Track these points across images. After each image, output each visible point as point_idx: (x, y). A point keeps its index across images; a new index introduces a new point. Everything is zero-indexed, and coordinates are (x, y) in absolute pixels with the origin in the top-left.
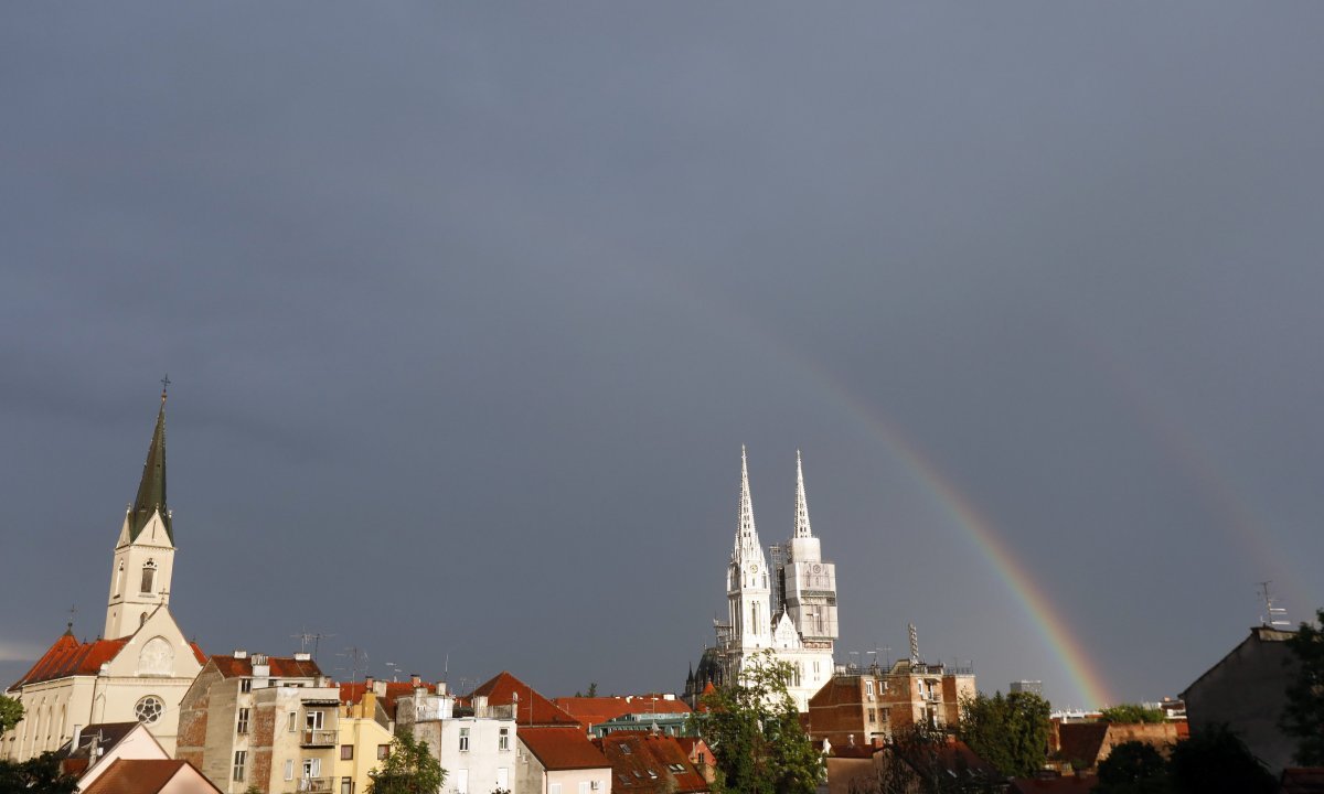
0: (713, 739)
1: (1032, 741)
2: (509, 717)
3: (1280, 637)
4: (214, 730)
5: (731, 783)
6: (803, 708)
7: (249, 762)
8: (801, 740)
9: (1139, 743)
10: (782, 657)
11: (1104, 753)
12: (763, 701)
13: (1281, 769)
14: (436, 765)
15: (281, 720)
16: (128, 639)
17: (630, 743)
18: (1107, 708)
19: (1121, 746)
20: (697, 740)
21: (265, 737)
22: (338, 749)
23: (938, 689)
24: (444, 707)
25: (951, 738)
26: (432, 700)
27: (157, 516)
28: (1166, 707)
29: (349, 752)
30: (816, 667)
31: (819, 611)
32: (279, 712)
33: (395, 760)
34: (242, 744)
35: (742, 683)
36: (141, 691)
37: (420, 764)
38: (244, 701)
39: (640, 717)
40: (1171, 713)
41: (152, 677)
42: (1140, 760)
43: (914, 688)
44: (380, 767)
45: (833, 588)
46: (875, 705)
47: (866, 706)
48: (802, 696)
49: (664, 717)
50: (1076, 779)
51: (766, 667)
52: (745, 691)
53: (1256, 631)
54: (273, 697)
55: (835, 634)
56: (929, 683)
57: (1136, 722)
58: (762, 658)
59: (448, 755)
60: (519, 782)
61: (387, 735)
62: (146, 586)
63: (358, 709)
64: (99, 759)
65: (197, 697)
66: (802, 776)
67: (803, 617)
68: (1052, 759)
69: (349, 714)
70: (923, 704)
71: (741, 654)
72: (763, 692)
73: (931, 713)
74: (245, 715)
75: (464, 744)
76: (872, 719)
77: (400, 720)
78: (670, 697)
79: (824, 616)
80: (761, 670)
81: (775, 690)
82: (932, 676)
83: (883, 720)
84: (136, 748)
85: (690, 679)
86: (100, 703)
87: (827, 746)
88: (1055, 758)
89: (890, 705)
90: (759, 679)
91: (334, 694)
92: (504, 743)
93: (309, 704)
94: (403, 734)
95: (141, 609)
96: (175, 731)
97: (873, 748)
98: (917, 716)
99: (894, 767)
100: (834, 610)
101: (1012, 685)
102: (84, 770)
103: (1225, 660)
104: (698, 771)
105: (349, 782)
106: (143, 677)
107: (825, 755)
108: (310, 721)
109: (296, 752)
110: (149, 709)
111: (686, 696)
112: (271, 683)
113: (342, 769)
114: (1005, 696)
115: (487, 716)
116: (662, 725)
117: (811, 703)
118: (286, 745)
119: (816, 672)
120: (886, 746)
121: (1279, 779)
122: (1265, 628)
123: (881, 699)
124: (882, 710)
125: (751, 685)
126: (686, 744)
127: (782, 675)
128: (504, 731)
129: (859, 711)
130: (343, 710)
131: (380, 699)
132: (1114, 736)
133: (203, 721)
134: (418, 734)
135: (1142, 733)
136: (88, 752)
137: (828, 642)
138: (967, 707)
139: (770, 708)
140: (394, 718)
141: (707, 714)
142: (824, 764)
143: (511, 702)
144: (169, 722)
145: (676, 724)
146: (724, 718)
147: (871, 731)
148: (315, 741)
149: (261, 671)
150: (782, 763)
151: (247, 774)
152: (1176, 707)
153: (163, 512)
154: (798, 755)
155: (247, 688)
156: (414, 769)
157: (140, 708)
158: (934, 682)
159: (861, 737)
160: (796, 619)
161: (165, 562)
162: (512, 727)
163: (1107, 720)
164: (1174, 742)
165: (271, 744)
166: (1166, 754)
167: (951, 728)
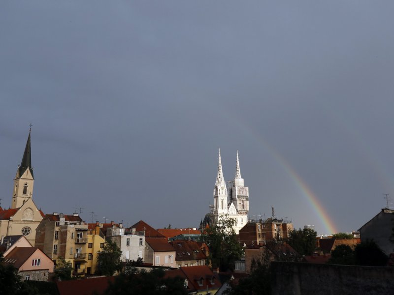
0: (208, 243)
1: (311, 244)
2: (143, 234)
3: (391, 212)
4: (47, 238)
5: (214, 256)
6: (237, 233)
7: (58, 248)
8: (237, 243)
9: (345, 245)
10: (231, 217)
11: (333, 248)
12: (225, 231)
13: (390, 253)
14: (119, 250)
15: (69, 235)
16: (19, 208)
17: (181, 243)
18: (335, 234)
19: (339, 246)
20: (203, 242)
21: (64, 241)
22: (87, 245)
23: (281, 227)
24: (121, 232)
25: (285, 243)
26: (118, 229)
27: (28, 169)
28: (353, 234)
29: (91, 245)
30: (242, 220)
31: (243, 201)
32: (68, 233)
33: (106, 248)
34: (56, 243)
35: (218, 225)
36: (24, 225)
37: (114, 249)
38: (57, 229)
39: (185, 235)
40: (355, 236)
41: (27, 221)
42: (345, 251)
43: (273, 227)
44: (101, 250)
45: (248, 195)
46: (260, 232)
47: (258, 232)
48: (237, 229)
49: (193, 235)
50: (324, 256)
51: (226, 220)
52: (219, 228)
53: (383, 210)
54: (66, 228)
55: (248, 209)
56: (278, 225)
57: (344, 238)
58: (225, 217)
59: (123, 247)
60: (146, 255)
61: (103, 240)
62: (25, 192)
63: (94, 232)
64: (10, 247)
65: (41, 228)
66: (237, 255)
67: (238, 204)
68: (317, 250)
69: (91, 234)
70: (276, 232)
71: (218, 216)
72: (224, 228)
73: (278, 235)
74: (57, 233)
75: (128, 243)
76: (259, 237)
77: (108, 236)
78: (195, 229)
79: (245, 204)
80: (224, 220)
81: (228, 227)
82: (279, 223)
83: (263, 237)
84: (22, 243)
85: (201, 223)
86: (10, 229)
87: (245, 245)
88: (318, 250)
89: (265, 232)
90: (223, 224)
91: (86, 227)
92: (141, 243)
93: (78, 230)
94: (108, 240)
95: (23, 199)
96: (34, 238)
97: (260, 246)
98: (274, 236)
99: (266, 252)
100: (248, 202)
101: (305, 226)
102: (5, 250)
103: (373, 219)
104: (203, 252)
105: (91, 255)
106: (24, 221)
107: (244, 248)
108: (78, 235)
109: (73, 246)
110: (26, 231)
111: (200, 228)
112: (66, 223)
113: (89, 251)
114: (302, 230)
115: (136, 234)
116: (192, 238)
117: (240, 231)
118: (70, 243)
119: (241, 222)
120: (264, 245)
121: (389, 256)
122: (386, 209)
123: (262, 230)
124: (263, 234)
125: (221, 225)
126: (199, 244)
127: (231, 222)
128: (141, 239)
129: (255, 234)
130: (89, 232)
131: (101, 229)
132: (337, 243)
133: (44, 235)
134: (113, 239)
135: (345, 242)
136: (6, 244)
137: (246, 212)
138: (290, 233)
139: (227, 233)
140: (105, 235)
141: (207, 234)
142: (244, 251)
143: (143, 230)
144: (32, 235)
145: (196, 238)
146: (212, 236)
147: (259, 240)
148: (80, 242)
149: (62, 219)
150: (231, 250)
151: (58, 252)
152: (357, 234)
153: (30, 167)
154: (235, 248)
155: (58, 225)
156: (112, 251)
157: (23, 231)
158: (280, 225)
159: (256, 242)
160: (236, 205)
161: (31, 184)
162: (144, 238)
163: (335, 237)
164: (356, 245)
165: (65, 242)
166: (353, 249)
167: (285, 239)
